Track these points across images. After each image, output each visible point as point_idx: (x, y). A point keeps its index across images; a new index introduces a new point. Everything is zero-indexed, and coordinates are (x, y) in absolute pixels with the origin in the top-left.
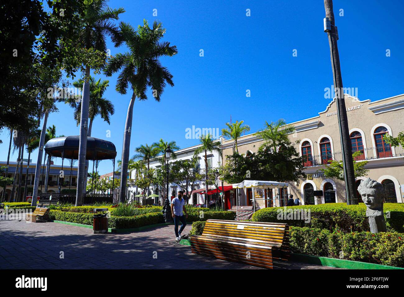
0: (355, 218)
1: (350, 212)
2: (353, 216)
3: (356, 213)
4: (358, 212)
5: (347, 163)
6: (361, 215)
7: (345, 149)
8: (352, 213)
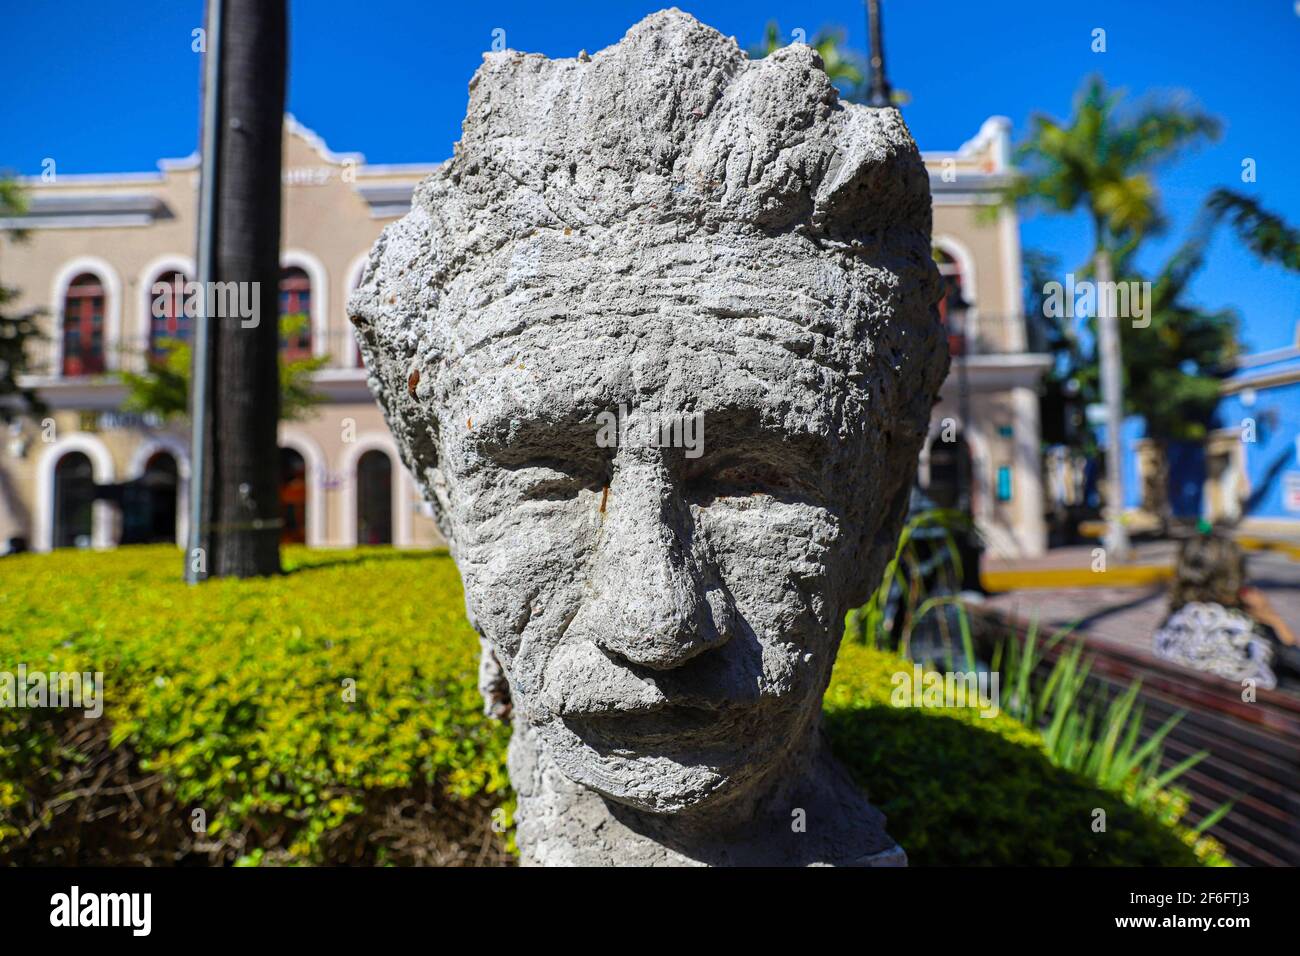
0: (233, 791)
1: (171, 717)
2: (202, 775)
3: (250, 725)
4: (280, 717)
5: (230, 204)
6: (323, 752)
7: (232, 87)
8: (198, 734)
